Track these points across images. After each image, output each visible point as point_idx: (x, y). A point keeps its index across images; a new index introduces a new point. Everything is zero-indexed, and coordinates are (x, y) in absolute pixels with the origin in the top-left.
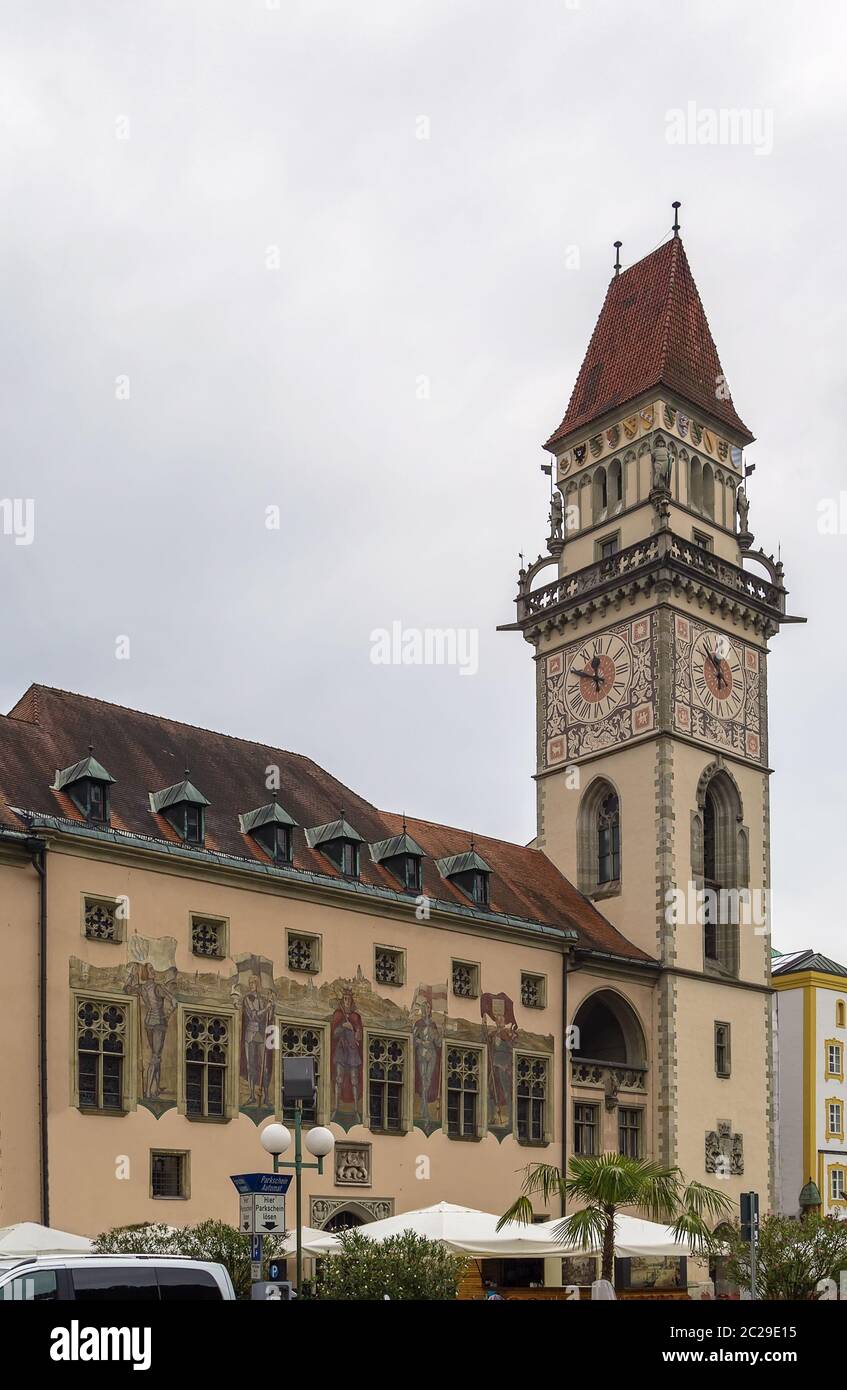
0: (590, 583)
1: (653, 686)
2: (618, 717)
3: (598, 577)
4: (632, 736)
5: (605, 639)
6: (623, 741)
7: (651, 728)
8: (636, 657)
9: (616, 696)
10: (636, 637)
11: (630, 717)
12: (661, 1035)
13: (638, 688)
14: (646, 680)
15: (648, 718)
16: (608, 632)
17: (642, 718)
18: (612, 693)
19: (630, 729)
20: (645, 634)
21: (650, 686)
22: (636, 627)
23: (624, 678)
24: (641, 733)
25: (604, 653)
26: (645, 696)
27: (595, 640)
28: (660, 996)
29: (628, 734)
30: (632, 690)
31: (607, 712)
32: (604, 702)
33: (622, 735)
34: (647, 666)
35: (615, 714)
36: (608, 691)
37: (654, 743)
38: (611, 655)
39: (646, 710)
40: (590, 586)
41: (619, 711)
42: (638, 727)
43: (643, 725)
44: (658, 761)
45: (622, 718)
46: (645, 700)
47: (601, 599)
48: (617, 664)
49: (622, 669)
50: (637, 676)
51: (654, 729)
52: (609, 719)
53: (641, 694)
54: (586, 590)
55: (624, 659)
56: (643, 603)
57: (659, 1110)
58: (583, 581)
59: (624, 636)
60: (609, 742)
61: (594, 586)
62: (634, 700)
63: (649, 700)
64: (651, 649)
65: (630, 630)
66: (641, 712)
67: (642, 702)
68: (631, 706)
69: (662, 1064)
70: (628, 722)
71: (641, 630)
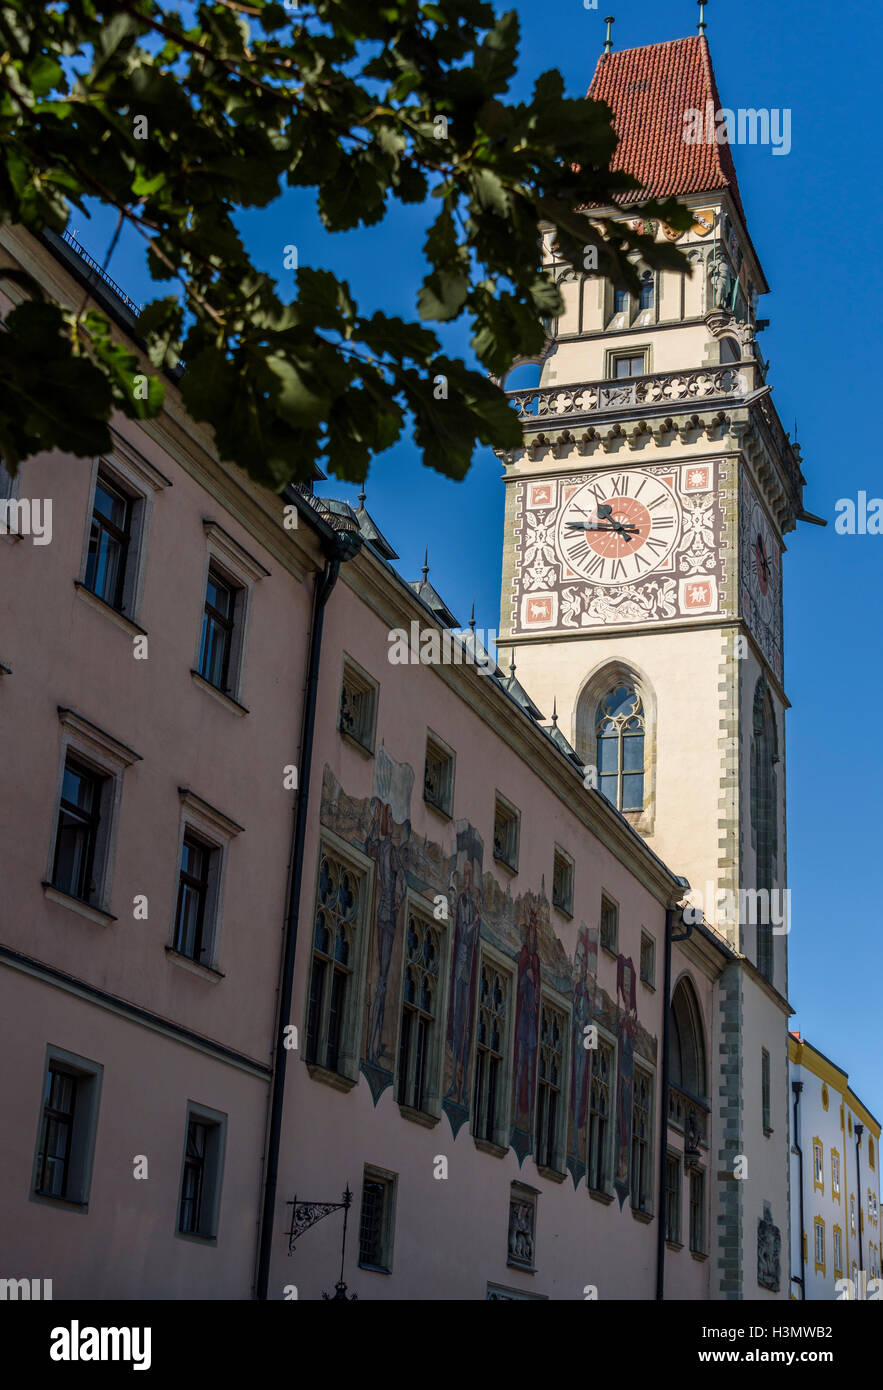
0: (618, 400)
1: (716, 555)
2: (656, 586)
3: (633, 396)
4: (678, 615)
5: (635, 478)
6: (661, 619)
7: (715, 610)
8: (688, 512)
9: (650, 557)
10: (689, 486)
11: (676, 590)
12: (724, 1059)
13: (690, 553)
14: (705, 545)
15: (708, 596)
16: (639, 470)
17: (698, 595)
18: (643, 551)
19: (676, 604)
20: (705, 484)
21: (712, 555)
22: (690, 472)
23: (668, 535)
24: (696, 614)
25: (631, 495)
26: (704, 565)
27: (615, 476)
28: (724, 998)
29: (672, 612)
30: (679, 554)
31: (634, 574)
32: (629, 561)
33: (661, 611)
34: (707, 527)
35: (650, 579)
36: (638, 545)
37: (719, 632)
38: (644, 499)
39: (706, 586)
40: (618, 405)
41: (658, 578)
42: (690, 602)
43: (696, 604)
44: (724, 657)
45: (661, 586)
46: (702, 570)
47: (636, 424)
48: (653, 514)
49: (664, 523)
50: (688, 538)
51: (718, 612)
52: (638, 584)
53: (696, 562)
54: (610, 408)
55: (668, 510)
56: (703, 445)
57: (719, 1179)
58: (607, 395)
59: (669, 481)
60: (636, 616)
61: (625, 405)
62: (684, 567)
63: (710, 572)
64: (715, 506)
65: (679, 476)
66: (697, 585)
67: (698, 573)
68: (678, 575)
69: (726, 1105)
70: (671, 597)
71: (697, 478)
